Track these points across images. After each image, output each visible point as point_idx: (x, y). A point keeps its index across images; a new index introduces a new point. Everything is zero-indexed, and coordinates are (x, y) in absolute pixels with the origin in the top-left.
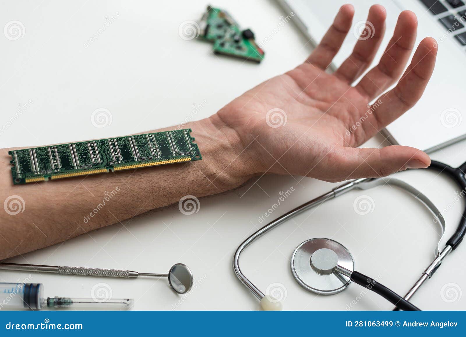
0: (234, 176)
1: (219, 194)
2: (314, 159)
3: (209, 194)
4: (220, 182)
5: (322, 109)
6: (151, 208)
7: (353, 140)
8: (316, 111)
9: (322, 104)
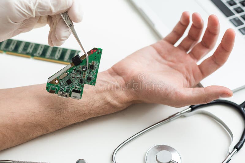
0: (121, 103)
1: (112, 114)
2: (168, 94)
3: (107, 114)
4: (113, 107)
5: (171, 66)
6: (73, 123)
7: (188, 84)
8: (168, 67)
9: (171, 63)
